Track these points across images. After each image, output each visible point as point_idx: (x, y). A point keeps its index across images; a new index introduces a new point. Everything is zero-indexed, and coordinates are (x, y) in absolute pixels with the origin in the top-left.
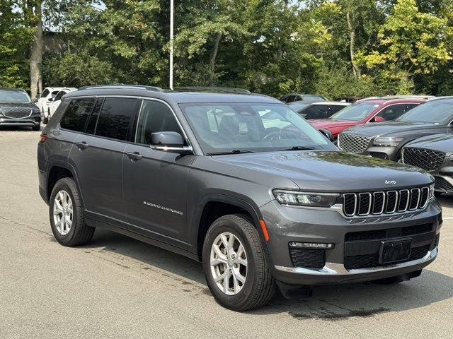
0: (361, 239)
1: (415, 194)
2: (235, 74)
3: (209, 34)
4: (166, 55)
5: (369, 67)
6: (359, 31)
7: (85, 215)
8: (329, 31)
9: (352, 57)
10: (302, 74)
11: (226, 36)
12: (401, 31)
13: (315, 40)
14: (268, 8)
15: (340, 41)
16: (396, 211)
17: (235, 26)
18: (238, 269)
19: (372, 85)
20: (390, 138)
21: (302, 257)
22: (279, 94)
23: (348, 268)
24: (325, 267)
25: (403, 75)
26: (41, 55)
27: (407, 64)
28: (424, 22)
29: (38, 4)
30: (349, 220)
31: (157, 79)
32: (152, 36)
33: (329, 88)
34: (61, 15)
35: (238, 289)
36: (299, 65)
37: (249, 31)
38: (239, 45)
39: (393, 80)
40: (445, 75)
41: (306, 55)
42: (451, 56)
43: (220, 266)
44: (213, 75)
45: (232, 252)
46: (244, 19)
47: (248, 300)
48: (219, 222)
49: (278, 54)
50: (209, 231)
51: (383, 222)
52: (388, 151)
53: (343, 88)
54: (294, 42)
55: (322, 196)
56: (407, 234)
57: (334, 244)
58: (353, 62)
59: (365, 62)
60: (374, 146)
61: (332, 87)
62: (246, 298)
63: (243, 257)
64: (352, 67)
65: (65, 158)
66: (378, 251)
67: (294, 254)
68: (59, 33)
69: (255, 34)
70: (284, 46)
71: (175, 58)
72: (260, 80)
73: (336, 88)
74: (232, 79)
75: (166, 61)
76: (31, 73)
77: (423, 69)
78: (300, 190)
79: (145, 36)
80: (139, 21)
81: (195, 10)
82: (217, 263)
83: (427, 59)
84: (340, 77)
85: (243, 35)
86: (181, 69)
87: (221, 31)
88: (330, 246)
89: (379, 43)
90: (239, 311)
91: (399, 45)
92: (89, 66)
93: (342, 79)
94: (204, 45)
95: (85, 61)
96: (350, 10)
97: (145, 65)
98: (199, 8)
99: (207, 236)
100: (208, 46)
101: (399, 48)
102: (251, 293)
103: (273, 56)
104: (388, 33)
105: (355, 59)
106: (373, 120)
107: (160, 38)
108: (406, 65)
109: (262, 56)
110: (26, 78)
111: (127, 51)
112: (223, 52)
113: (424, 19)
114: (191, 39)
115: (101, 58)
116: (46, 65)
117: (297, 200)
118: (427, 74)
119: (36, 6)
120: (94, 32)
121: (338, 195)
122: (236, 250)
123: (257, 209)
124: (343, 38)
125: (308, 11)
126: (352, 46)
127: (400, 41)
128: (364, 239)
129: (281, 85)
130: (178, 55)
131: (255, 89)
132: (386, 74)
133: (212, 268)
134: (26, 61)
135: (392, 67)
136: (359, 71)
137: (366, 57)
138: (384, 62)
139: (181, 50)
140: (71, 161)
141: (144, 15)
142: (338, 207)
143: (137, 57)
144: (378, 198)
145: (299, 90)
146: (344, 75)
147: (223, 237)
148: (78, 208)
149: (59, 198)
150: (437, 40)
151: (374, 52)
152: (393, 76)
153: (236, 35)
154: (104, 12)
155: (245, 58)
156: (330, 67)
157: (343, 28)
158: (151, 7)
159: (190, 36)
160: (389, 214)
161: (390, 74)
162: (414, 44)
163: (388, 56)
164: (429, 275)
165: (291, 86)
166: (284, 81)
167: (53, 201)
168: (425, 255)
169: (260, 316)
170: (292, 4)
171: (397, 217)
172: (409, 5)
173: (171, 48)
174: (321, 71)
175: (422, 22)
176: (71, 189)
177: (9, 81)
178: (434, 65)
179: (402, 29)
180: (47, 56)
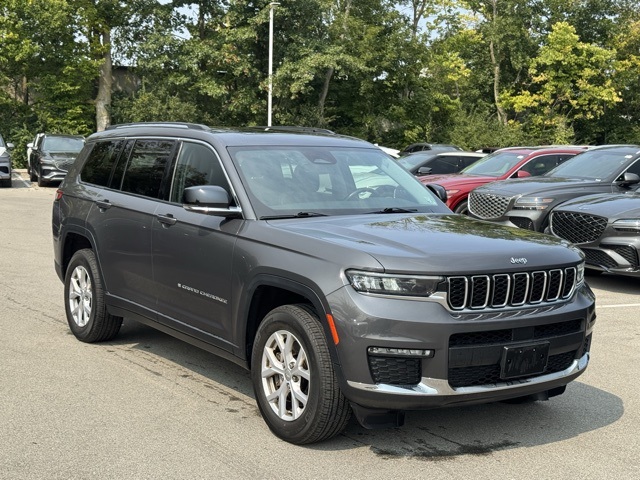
0: (474, 343)
1: (555, 278)
2: (350, 119)
3: (317, 68)
4: (263, 95)
5: (517, 111)
6: (506, 65)
7: (107, 300)
8: (468, 66)
9: (496, 98)
10: (433, 119)
11: (338, 71)
12: (557, 65)
13: (449, 77)
14: (392, 36)
15: (482, 78)
16: (527, 302)
17: (349, 59)
18: (299, 384)
19: (522, 133)
20: (536, 199)
21: (387, 368)
22: (405, 144)
23: (454, 385)
24: (420, 384)
25: (560, 121)
26: (109, 95)
27: (565, 107)
28: (588, 55)
29: (106, 31)
30: (455, 315)
31: (253, 125)
32: (246, 71)
33: (467, 136)
34: (135, 45)
35: (298, 412)
36: (429, 108)
37: (367, 65)
38: (354, 83)
39: (547, 128)
40: (614, 122)
41: (438, 96)
42: (620, 97)
43: (275, 378)
44: (322, 120)
45: (290, 358)
46: (361, 50)
47: (310, 429)
48: (273, 315)
49: (404, 95)
50: (260, 328)
51: (507, 319)
52: (533, 215)
53: (484, 137)
54: (424, 79)
55: (418, 280)
56: (542, 336)
57: (433, 351)
58: (498, 104)
59: (513, 104)
60: (515, 208)
61: (471, 136)
62: (308, 426)
63: (305, 366)
64: (496, 110)
65: (82, 222)
66: (500, 360)
67: (376, 365)
68: (133, 68)
69: (374, 70)
70: (411, 85)
71: (274, 98)
72: (381, 127)
73: (475, 136)
74: (346, 125)
75: (264, 102)
76: (98, 117)
77: (585, 112)
78: (384, 271)
79: (237, 72)
80: (230, 53)
81: (302, 40)
82: (271, 373)
83: (591, 101)
84: (481, 122)
85: (360, 71)
86: (282, 112)
87: (332, 65)
88: (428, 353)
89: (530, 81)
90: (299, 445)
91: (556, 83)
92: (169, 108)
93: (483, 125)
94: (310, 83)
95: (164, 101)
96: (494, 39)
97: (237, 108)
98: (305, 36)
99: (258, 334)
100: (316, 84)
101: (556, 87)
102: (315, 420)
103: (397, 97)
104: (541, 68)
105: (500, 101)
106: (515, 176)
107: (256, 74)
108: (564, 109)
109: (383, 97)
110: (91, 122)
111: (214, 90)
112: (334, 91)
113: (587, 51)
114: (294, 75)
115: (183, 99)
116: (115, 107)
117: (382, 285)
118: (591, 120)
119: (103, 33)
120: (176, 66)
121: (441, 278)
122: (296, 357)
123: (323, 298)
124: (486, 75)
125: (442, 41)
126: (496, 84)
127: (557, 78)
128: (479, 343)
129: (407, 133)
130: (278, 95)
131: (374, 137)
132: (538, 119)
133: (264, 381)
134: (91, 102)
135: (547, 110)
136: (505, 115)
137: (514, 98)
138: (536, 104)
139: (283, 88)
140: (89, 226)
141: (237, 45)
142: (440, 297)
143: (228, 97)
144: (500, 284)
145: (429, 138)
146: (486, 120)
147: (278, 336)
148: (98, 291)
149: (76, 277)
150: (603, 78)
151: (523, 92)
152: (548, 123)
153: (351, 71)
154: (187, 41)
155: (362, 99)
156: (468, 111)
157: (484, 62)
158: (246, 36)
159: (292, 71)
160: (516, 306)
161: (544, 120)
162: (574, 82)
163: (541, 97)
164: (578, 389)
165: (419, 135)
166: (411, 128)
167: (70, 281)
168: (570, 365)
169: (329, 452)
170: (422, 33)
171: (528, 311)
172: (568, 33)
173: (270, 86)
174: (457, 115)
175: (585, 54)
176: (90, 264)
177: (71, 127)
178: (599, 109)
179: (559, 62)
180: (117, 95)
